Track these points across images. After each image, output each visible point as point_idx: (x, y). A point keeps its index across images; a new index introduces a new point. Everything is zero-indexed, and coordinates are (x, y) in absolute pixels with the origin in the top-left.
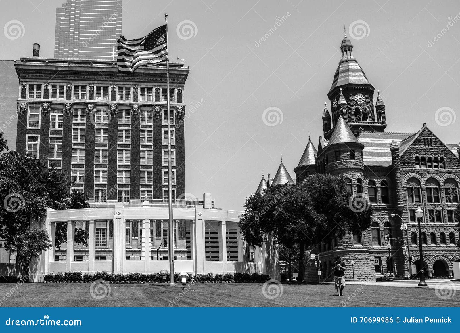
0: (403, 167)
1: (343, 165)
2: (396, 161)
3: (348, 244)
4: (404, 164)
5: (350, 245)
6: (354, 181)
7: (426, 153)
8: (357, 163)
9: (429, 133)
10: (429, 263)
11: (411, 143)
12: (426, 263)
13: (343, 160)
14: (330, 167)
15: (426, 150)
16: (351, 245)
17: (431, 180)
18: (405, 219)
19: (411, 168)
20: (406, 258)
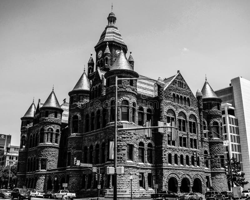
0: (165, 100)
1: (124, 89)
2: (162, 94)
3: (122, 159)
4: (166, 97)
5: (123, 161)
6: (131, 103)
7: (179, 92)
8: (134, 89)
9: (181, 78)
10: (179, 180)
11: (170, 83)
12: (177, 180)
13: (124, 84)
14: (111, 89)
15: (179, 90)
16: (125, 161)
17: (182, 114)
18: (165, 142)
19: (170, 102)
20: (164, 175)
